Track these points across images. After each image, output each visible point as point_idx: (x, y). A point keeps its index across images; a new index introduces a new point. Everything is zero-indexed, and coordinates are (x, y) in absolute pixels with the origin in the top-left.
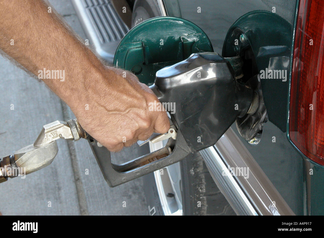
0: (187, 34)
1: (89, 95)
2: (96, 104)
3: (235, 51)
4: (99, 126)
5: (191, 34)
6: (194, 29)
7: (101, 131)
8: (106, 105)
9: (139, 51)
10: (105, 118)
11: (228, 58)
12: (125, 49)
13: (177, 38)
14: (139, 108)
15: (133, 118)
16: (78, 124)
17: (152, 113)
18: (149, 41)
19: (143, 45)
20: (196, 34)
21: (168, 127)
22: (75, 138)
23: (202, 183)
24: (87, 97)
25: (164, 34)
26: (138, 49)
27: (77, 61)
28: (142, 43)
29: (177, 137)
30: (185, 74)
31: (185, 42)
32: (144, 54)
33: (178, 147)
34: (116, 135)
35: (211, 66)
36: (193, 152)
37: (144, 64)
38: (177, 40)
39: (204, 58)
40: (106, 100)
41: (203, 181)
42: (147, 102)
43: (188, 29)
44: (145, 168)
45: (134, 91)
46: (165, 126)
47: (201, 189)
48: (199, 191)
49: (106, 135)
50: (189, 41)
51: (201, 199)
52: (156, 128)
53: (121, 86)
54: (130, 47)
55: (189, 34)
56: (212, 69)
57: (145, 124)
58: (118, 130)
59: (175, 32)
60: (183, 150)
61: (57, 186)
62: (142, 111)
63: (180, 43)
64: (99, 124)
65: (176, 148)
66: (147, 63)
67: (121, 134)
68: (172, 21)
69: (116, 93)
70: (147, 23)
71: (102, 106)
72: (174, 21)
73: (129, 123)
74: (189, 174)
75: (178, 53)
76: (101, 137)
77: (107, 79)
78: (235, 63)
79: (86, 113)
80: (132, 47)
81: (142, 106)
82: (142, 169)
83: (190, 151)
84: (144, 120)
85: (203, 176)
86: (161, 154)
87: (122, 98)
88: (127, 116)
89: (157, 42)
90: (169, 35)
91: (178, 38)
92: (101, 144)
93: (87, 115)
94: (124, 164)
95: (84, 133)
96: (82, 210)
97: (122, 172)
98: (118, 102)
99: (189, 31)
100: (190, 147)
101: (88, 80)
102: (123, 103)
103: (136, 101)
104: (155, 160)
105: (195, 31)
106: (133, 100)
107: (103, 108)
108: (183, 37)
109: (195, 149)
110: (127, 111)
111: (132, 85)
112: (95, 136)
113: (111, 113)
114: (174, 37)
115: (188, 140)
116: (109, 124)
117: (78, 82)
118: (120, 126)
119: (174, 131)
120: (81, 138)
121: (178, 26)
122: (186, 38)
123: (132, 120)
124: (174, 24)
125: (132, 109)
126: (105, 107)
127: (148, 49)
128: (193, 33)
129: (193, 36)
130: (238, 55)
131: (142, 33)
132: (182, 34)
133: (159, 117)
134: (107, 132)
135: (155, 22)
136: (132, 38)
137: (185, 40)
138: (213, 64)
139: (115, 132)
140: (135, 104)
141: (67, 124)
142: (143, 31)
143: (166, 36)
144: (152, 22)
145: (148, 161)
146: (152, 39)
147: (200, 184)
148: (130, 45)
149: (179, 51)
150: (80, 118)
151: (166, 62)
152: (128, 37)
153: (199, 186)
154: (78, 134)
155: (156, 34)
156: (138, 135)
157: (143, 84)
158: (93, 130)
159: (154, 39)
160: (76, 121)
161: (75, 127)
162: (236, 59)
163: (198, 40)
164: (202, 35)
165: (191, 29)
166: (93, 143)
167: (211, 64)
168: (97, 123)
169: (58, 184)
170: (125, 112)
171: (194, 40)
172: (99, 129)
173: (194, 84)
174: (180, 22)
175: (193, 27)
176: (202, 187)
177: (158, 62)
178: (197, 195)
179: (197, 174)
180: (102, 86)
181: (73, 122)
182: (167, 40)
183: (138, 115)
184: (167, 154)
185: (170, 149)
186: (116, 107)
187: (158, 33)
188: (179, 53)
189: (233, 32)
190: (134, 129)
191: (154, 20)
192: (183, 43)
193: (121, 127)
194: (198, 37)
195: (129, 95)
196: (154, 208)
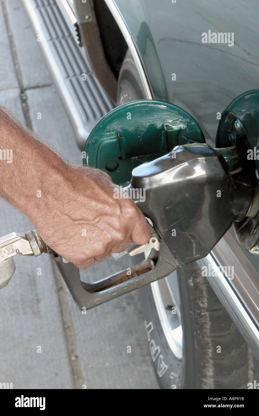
0: (172, 121)
1: (48, 203)
2: (58, 213)
3: (230, 140)
4: (62, 238)
5: (177, 120)
6: (180, 114)
7: (66, 245)
8: (71, 213)
9: (113, 143)
10: (71, 229)
11: (222, 149)
12: (96, 142)
13: (159, 125)
14: (111, 216)
15: (104, 229)
16: (38, 236)
17: (128, 222)
18: (125, 130)
19: (118, 135)
20: (183, 120)
21: (148, 236)
22: (36, 253)
23: (202, 297)
24: (47, 205)
25: (143, 121)
26: (112, 141)
27: (30, 163)
28: (117, 133)
29: (161, 247)
30: (167, 171)
31: (169, 131)
32: (120, 147)
33: (162, 260)
34: (84, 250)
35: (200, 161)
36: (181, 265)
37: (120, 158)
38: (160, 128)
39: (190, 152)
40: (70, 207)
41: (205, 293)
42: (121, 208)
43: (172, 114)
44: (123, 286)
45: (105, 196)
46: (144, 236)
47: (203, 303)
48: (200, 306)
49: (72, 249)
50: (174, 128)
51: (203, 315)
52: (133, 239)
53: (89, 190)
54: (103, 139)
55: (174, 121)
56: (201, 164)
57: (119, 236)
58: (86, 243)
59: (157, 119)
60: (168, 264)
61: (36, 298)
62: (115, 220)
63: (163, 132)
64: (63, 236)
65: (160, 261)
66: (124, 157)
67: (89, 248)
68: (152, 105)
69: (82, 198)
70: (122, 109)
71: (65, 215)
72: (155, 106)
73: (99, 234)
74: (188, 285)
75: (161, 144)
76: (66, 252)
77: (71, 181)
78: (231, 155)
79: (46, 224)
80: (105, 139)
81: (115, 214)
82: (118, 288)
83: (178, 264)
84: (118, 230)
85: (204, 287)
86: (142, 269)
87: (90, 205)
88: (97, 227)
89: (135, 131)
90: (149, 122)
91: (161, 125)
92: (67, 260)
93: (48, 226)
94: (98, 283)
95: (46, 247)
96: (66, 326)
97: (95, 293)
98: (86, 210)
99: (174, 117)
100: (177, 260)
101: (46, 184)
102: (92, 210)
103: (107, 209)
104: (135, 277)
105: (181, 116)
106: (103, 206)
107: (66, 217)
108: (167, 124)
109: (183, 262)
110: (97, 220)
111: (102, 188)
112: (58, 251)
113: (77, 222)
114: (156, 125)
115: (174, 251)
116: (75, 236)
117: (34, 188)
118: (88, 238)
119: (157, 240)
120: (43, 253)
121: (160, 111)
122: (171, 125)
123: (103, 231)
124: (155, 109)
125: (103, 217)
126: (69, 216)
127: (124, 139)
128: (179, 119)
129: (179, 123)
130: (234, 145)
131: (117, 120)
132: (166, 121)
133: (137, 225)
134: (73, 245)
135: (131, 107)
136: (104, 128)
137: (169, 128)
138: (201, 158)
139: (83, 245)
140: (107, 212)
141: (25, 237)
142: (117, 119)
143: (147, 124)
144: (128, 108)
145: (126, 278)
146: (129, 128)
147: (201, 297)
148: (102, 136)
149: (163, 142)
150: (39, 230)
151: (147, 155)
152: (100, 127)
153: (199, 300)
154: (39, 249)
155: (133, 122)
156: (112, 248)
157: (117, 185)
158: (57, 243)
159: (132, 128)
160: (36, 232)
161: (34, 239)
162: (232, 149)
163: (185, 127)
164: (190, 121)
165: (176, 114)
166: (58, 259)
167: (198, 158)
168: (61, 235)
169: (37, 295)
170: (94, 222)
171: (181, 127)
172: (63, 243)
173: (178, 183)
174: (163, 106)
175: (178, 112)
176: (204, 301)
177: (138, 156)
178: (198, 310)
179: (196, 285)
180: (65, 189)
181: (32, 233)
182: (148, 128)
183: (110, 225)
184: (149, 269)
185: (152, 263)
186: (83, 215)
187: (136, 120)
188: (163, 144)
189: (226, 118)
190: (106, 242)
191: (131, 105)
192: (166, 132)
193: (90, 239)
194: (185, 123)
195: (98, 200)
196: (151, 323)
